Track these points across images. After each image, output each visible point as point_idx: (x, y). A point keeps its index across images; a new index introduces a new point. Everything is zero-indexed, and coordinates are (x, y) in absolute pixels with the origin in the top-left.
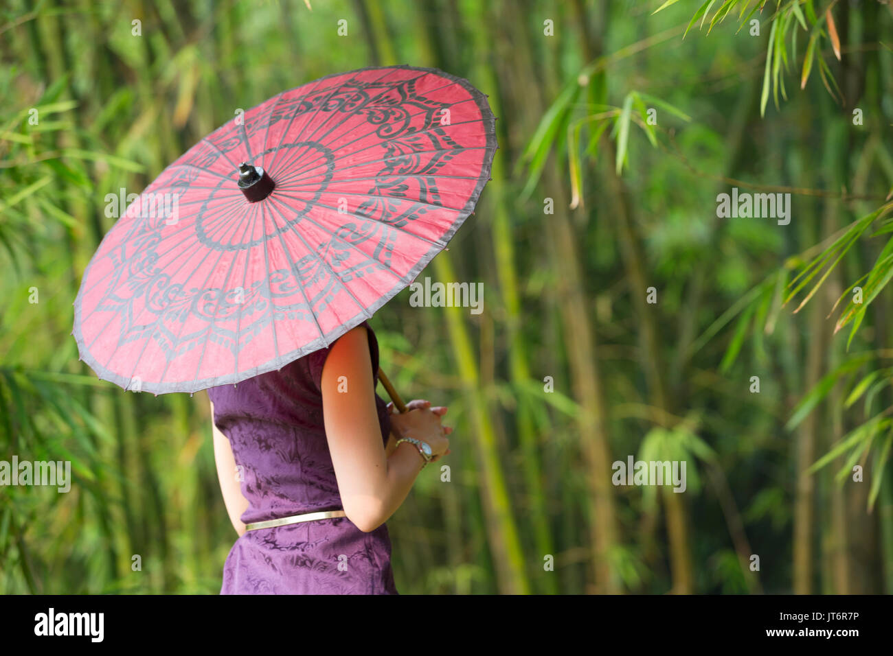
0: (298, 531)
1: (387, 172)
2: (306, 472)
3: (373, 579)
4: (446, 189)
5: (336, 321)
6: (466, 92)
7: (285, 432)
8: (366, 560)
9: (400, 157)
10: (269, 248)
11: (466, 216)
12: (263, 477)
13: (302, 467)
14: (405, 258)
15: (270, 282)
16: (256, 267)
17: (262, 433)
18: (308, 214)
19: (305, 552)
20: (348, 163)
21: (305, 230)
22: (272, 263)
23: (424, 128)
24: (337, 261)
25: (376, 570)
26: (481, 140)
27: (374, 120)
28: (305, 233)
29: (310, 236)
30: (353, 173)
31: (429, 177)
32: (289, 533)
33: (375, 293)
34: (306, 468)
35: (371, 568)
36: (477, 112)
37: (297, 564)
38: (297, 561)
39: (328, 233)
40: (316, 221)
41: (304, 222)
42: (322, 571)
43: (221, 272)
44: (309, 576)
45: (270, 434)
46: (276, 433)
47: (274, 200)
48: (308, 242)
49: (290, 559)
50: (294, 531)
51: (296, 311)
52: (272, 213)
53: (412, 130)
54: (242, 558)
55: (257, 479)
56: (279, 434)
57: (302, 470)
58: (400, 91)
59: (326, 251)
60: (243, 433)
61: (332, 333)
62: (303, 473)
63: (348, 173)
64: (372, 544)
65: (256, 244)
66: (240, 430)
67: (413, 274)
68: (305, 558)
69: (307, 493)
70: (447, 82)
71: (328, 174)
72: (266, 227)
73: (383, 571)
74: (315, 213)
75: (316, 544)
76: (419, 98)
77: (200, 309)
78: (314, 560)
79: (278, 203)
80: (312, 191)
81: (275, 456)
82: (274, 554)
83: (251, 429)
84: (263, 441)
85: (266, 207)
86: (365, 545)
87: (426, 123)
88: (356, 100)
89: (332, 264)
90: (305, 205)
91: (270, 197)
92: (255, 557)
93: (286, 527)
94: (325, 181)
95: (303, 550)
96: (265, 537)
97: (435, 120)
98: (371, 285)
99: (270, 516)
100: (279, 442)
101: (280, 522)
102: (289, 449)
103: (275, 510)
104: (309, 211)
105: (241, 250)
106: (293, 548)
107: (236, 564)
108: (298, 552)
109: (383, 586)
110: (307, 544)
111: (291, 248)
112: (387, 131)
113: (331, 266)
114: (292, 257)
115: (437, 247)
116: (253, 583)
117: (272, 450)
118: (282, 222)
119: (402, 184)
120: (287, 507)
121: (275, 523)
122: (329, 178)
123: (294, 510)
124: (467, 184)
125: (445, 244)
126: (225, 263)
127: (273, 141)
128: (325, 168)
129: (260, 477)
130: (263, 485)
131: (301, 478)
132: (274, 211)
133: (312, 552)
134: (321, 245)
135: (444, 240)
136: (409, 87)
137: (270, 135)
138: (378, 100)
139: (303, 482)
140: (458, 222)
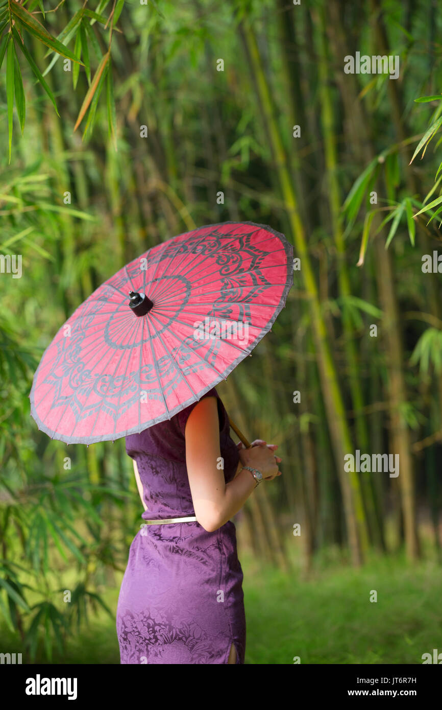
0: (174, 529)
1: (221, 299)
2: (180, 490)
3: (221, 563)
4: (256, 314)
5: (177, 402)
6: (281, 243)
7: (166, 464)
8: (217, 550)
9: (231, 290)
10: (144, 348)
11: (265, 332)
12: (154, 491)
13: (177, 486)
14: (224, 360)
15: (141, 373)
16: (134, 362)
17: (153, 463)
18: (169, 327)
19: (178, 545)
20: (199, 292)
21: (166, 338)
22: (144, 360)
23: (249, 269)
24: (182, 361)
25: (224, 556)
26: (283, 279)
27: (220, 262)
28: (165, 340)
29: (169, 342)
30: (201, 300)
31: (246, 304)
32: (169, 530)
33: (203, 383)
34: (180, 488)
35: (220, 555)
36: (284, 259)
37: (173, 552)
38: (173, 550)
39: (179, 341)
40: (174, 332)
41: (166, 332)
42: (189, 557)
43: (114, 363)
44: (181, 559)
45: (158, 464)
46: (161, 463)
47: (151, 316)
48: (167, 347)
49: (169, 548)
50: (173, 528)
51: (154, 393)
52: (148, 325)
53: (241, 271)
54: (142, 543)
55: (151, 493)
56: (163, 465)
57: (177, 489)
58: (240, 242)
59: (177, 353)
60: (142, 461)
61: (174, 410)
62: (178, 491)
63: (197, 299)
64: (222, 539)
65: (136, 346)
66: (141, 459)
67: (227, 371)
68: (178, 548)
69: (180, 504)
70: (271, 236)
71: (186, 299)
72: (144, 334)
73: (228, 557)
74: (174, 326)
75: (185, 539)
76: (250, 248)
77: (98, 389)
78: (183, 549)
79: (153, 317)
80: (174, 310)
81: (161, 478)
82: (159, 543)
83: (147, 460)
84: (154, 468)
85: (146, 320)
86: (218, 540)
87: (251, 266)
88: (213, 247)
89: (179, 362)
90: (168, 320)
91: (149, 314)
92: (149, 544)
93: (168, 526)
94: (183, 304)
95: (176, 543)
96: (154, 531)
97: (257, 264)
98: (201, 378)
99: (158, 517)
100: (163, 470)
101: (165, 522)
102: (169, 475)
103: (161, 514)
104: (170, 325)
105: (127, 349)
106: (171, 541)
107: (137, 546)
108: (173, 544)
109: (228, 567)
110: (180, 538)
111: (157, 350)
112: (226, 271)
113: (178, 364)
114: (156, 356)
115: (245, 354)
116: (146, 560)
117: (159, 475)
118: (154, 331)
119: (229, 309)
120: (168, 512)
121: (161, 522)
122: (186, 302)
123: (173, 515)
124: (269, 310)
125: (250, 352)
126: (116, 358)
127: (159, 273)
128: (185, 294)
129: (152, 491)
130: (154, 497)
131: (177, 494)
132: (150, 323)
133: (182, 544)
134: (174, 349)
135: (249, 349)
136: (247, 239)
137: (159, 268)
138: (225, 248)
139: (179, 497)
140: (260, 336)
